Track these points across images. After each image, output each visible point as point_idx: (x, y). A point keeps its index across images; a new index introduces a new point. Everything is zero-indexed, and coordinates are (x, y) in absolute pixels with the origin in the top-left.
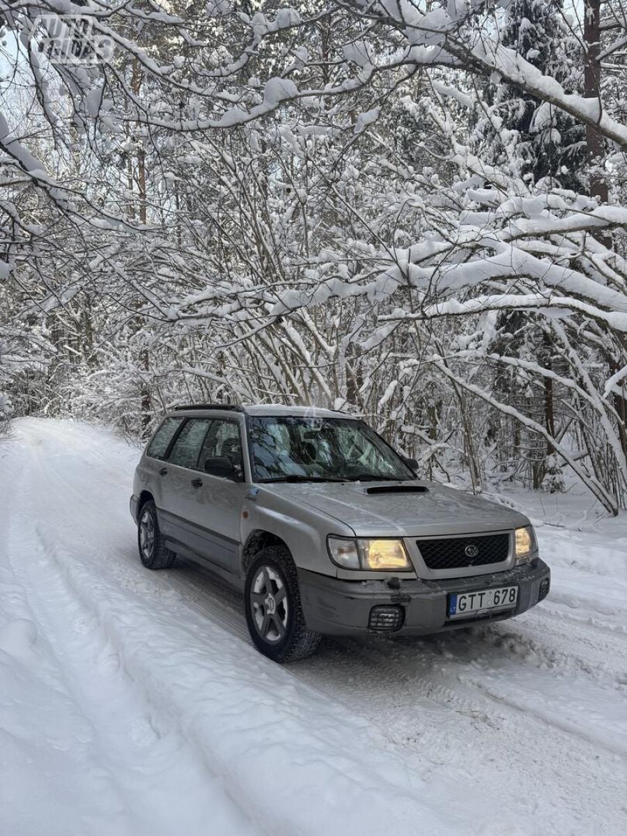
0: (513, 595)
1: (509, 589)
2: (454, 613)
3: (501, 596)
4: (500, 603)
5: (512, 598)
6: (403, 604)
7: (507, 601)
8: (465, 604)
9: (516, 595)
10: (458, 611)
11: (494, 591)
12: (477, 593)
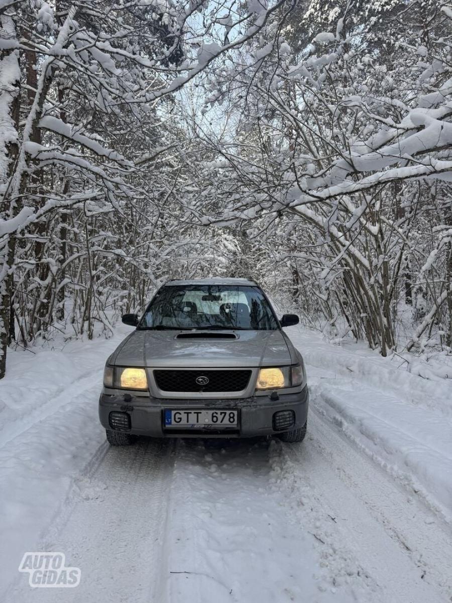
0: (233, 417)
1: (228, 412)
2: (170, 423)
3: (220, 417)
4: (219, 422)
5: (232, 420)
6: (129, 412)
7: (226, 421)
8: (181, 419)
9: (236, 418)
10: (173, 422)
11: (211, 412)
12: (193, 412)
